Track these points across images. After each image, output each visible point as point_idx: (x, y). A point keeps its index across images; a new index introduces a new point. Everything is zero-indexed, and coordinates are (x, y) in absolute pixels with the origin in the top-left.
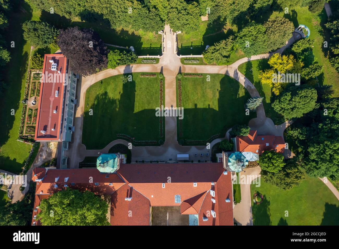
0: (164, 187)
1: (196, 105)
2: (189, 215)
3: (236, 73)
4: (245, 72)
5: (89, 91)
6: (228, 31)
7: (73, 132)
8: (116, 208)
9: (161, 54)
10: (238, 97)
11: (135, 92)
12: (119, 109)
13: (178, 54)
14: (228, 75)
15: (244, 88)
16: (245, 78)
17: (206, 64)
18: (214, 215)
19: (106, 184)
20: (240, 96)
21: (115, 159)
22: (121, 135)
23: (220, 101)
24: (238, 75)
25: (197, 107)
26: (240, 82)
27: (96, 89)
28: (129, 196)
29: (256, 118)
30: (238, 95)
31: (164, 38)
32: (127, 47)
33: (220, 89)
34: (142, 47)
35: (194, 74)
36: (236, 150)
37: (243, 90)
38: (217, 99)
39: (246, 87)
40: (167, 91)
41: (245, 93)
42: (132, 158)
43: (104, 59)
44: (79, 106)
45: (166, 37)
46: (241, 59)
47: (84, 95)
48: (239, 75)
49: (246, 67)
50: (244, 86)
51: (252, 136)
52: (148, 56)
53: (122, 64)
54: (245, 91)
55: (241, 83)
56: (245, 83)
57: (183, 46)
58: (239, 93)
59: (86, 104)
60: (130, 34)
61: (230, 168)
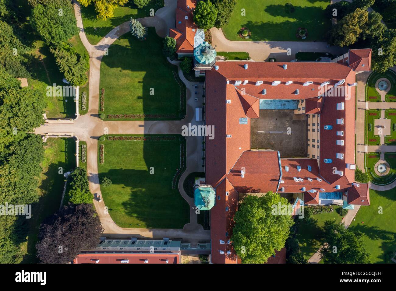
0: (230, 136)
1: (139, 98)
2: (260, 110)
3: (101, 48)
4: (99, 37)
5: (121, 224)
6: (43, 54)
7: (170, 239)
8: (252, 188)
9: (75, 139)
10: (130, 48)
11: (123, 170)
12: (142, 188)
13: (74, 117)
14: (102, 57)
15: (119, 40)
16: (106, 38)
17: (88, 84)
18: (260, 82)
19: (227, 199)
20: (129, 45)
21: (200, 190)
22: (174, 184)
23: (134, 68)
24: (102, 46)
25: (142, 97)
26: (111, 44)
27: (119, 215)
28: (240, 174)
29: (156, 28)
30: (128, 47)
31: (53, 135)
32: (65, 181)
33: (120, 69)
34: (64, 162)
35: (101, 99)
36: (192, 54)
37: (122, 40)
38: (133, 72)
39: (118, 37)
40: (121, 132)
41: (125, 39)
42: (199, 171)
43: (81, 208)
44: (139, 235)
45: (51, 133)
46: (82, 40)
47: (126, 229)
48: (102, 44)
49: (92, 35)
50: (116, 39)
51: (177, 34)
52: (77, 155)
53: (87, 186)
54: (122, 38)
55: (113, 42)
56: (112, 38)
57: (63, 112)
58: (125, 46)
59: (136, 226)
60: (46, 178)
61: (212, 63)
